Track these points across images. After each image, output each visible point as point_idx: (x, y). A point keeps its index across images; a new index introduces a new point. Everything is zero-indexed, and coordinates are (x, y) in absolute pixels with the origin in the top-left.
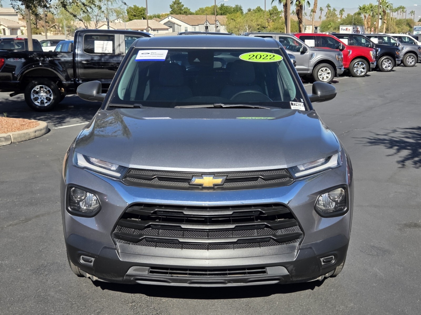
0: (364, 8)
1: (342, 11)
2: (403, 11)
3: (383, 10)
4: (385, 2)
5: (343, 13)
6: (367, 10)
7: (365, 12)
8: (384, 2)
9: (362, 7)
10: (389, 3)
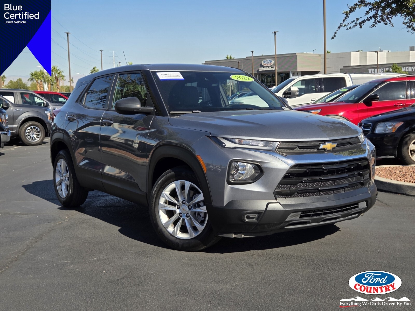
0: (36, 74)
1: (3, 78)
2: (63, 79)
3: (55, 76)
4: (57, 69)
5: (5, 79)
6: (39, 76)
7: (37, 78)
8: (55, 69)
9: (33, 73)
10: (60, 70)
